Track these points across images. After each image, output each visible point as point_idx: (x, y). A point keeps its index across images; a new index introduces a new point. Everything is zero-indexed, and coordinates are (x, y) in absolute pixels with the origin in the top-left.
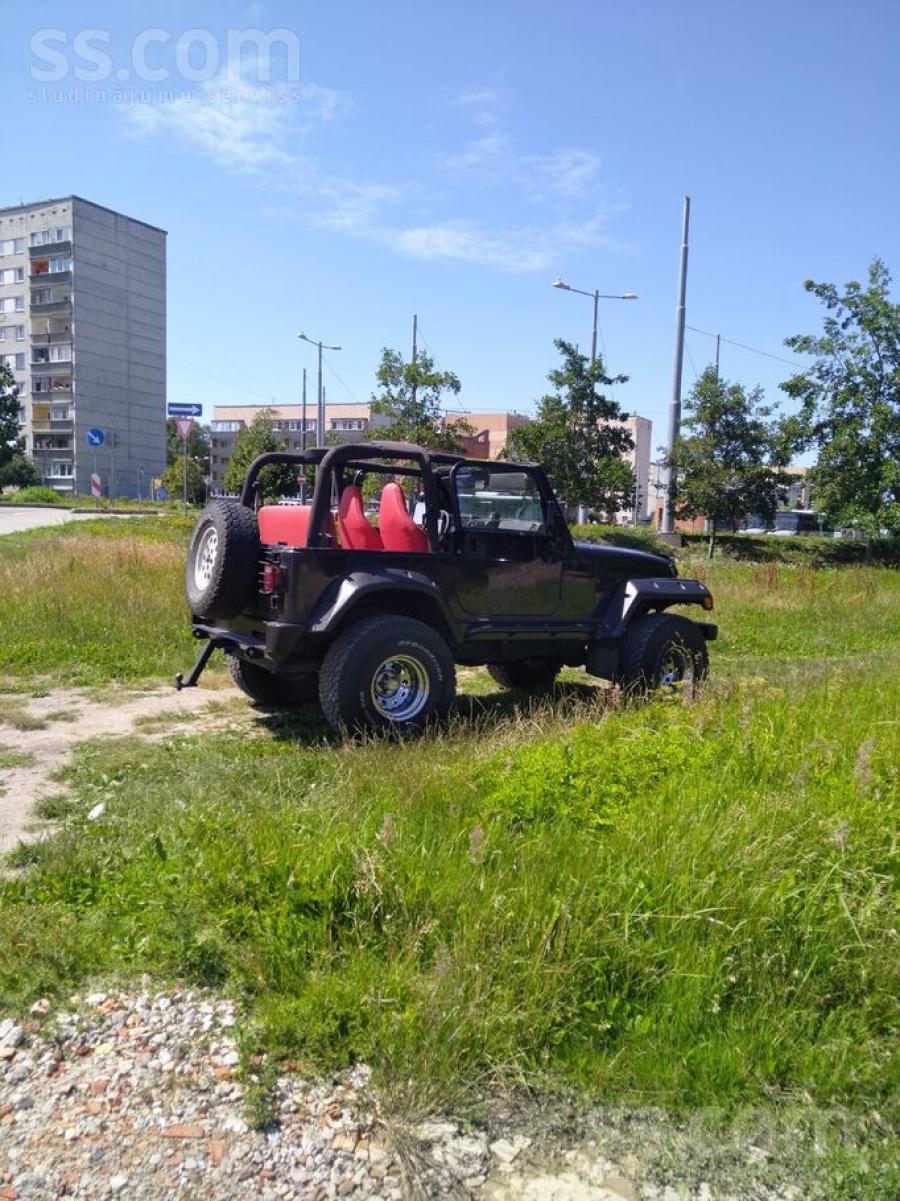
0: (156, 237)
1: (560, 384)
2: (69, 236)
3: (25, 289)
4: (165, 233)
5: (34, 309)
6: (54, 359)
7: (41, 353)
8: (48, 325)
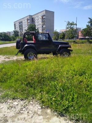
0: (53, 13)
1: (89, 23)
2: (45, 14)
3: (41, 20)
4: (54, 12)
5: (42, 22)
6: (44, 27)
7: (42, 26)
8: (43, 24)
